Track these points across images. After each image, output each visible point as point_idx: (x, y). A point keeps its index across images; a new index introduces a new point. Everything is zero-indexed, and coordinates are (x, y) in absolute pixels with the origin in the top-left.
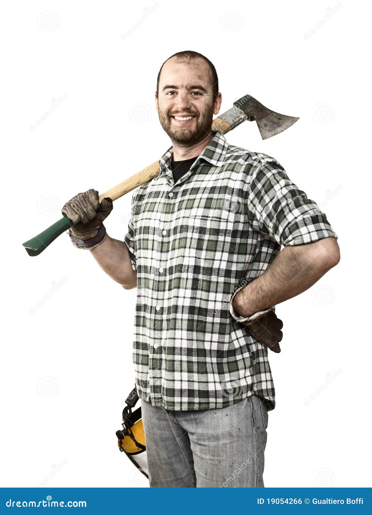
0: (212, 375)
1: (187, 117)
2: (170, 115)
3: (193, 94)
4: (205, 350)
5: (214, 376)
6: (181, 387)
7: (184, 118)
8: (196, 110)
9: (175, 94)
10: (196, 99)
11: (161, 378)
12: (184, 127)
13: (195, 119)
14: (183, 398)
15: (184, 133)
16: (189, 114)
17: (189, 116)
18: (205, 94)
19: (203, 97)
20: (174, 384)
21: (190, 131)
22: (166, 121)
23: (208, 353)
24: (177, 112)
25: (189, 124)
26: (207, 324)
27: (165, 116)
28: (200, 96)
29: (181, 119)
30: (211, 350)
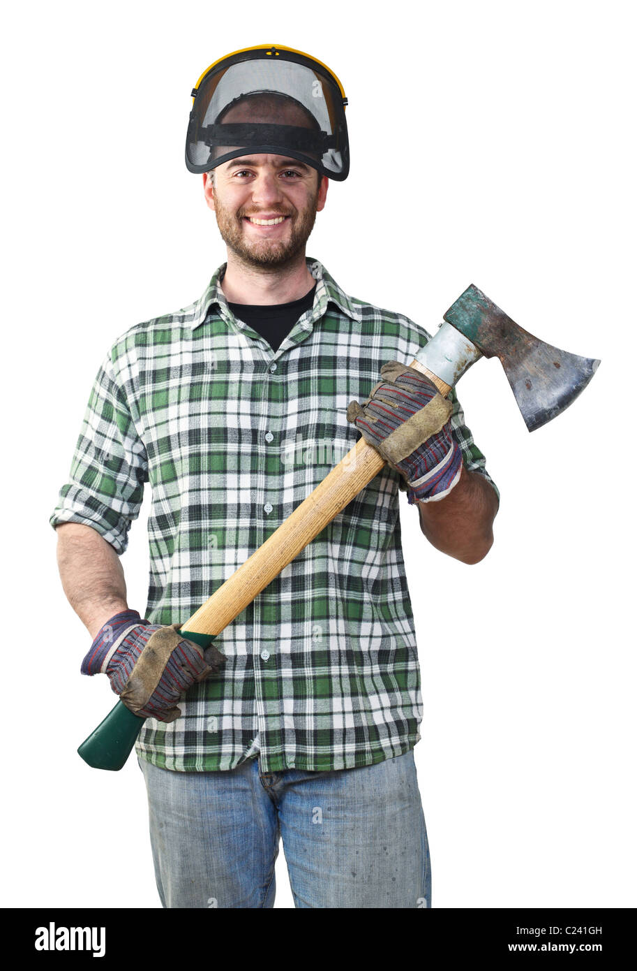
0: (376, 696)
1: (274, 218)
2: (242, 217)
3: (284, 175)
4: (361, 653)
5: (379, 697)
6: (344, 725)
7: (270, 221)
8: (291, 205)
9: (250, 175)
10: (291, 184)
11: (282, 714)
12: (270, 236)
13: (289, 221)
14: (346, 745)
15: (270, 249)
16: (279, 213)
17: (279, 217)
18: (307, 176)
19: (303, 180)
20: (332, 720)
21: (282, 245)
22: (235, 227)
23: (366, 657)
24: (256, 209)
25: (278, 231)
26: (364, 605)
27: (232, 216)
28: (298, 179)
29: (264, 222)
30: (369, 652)
